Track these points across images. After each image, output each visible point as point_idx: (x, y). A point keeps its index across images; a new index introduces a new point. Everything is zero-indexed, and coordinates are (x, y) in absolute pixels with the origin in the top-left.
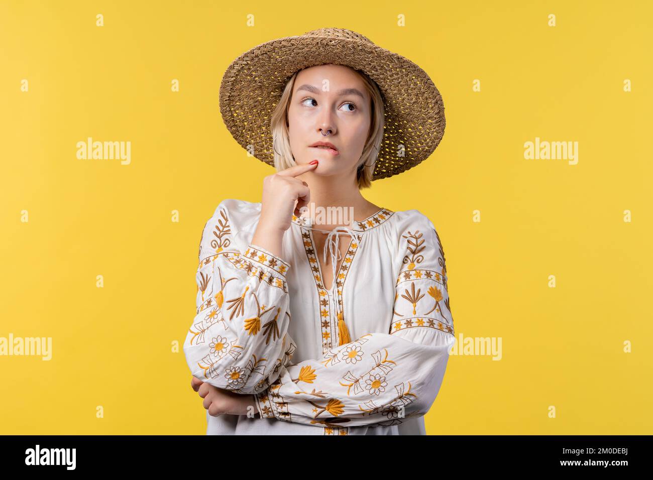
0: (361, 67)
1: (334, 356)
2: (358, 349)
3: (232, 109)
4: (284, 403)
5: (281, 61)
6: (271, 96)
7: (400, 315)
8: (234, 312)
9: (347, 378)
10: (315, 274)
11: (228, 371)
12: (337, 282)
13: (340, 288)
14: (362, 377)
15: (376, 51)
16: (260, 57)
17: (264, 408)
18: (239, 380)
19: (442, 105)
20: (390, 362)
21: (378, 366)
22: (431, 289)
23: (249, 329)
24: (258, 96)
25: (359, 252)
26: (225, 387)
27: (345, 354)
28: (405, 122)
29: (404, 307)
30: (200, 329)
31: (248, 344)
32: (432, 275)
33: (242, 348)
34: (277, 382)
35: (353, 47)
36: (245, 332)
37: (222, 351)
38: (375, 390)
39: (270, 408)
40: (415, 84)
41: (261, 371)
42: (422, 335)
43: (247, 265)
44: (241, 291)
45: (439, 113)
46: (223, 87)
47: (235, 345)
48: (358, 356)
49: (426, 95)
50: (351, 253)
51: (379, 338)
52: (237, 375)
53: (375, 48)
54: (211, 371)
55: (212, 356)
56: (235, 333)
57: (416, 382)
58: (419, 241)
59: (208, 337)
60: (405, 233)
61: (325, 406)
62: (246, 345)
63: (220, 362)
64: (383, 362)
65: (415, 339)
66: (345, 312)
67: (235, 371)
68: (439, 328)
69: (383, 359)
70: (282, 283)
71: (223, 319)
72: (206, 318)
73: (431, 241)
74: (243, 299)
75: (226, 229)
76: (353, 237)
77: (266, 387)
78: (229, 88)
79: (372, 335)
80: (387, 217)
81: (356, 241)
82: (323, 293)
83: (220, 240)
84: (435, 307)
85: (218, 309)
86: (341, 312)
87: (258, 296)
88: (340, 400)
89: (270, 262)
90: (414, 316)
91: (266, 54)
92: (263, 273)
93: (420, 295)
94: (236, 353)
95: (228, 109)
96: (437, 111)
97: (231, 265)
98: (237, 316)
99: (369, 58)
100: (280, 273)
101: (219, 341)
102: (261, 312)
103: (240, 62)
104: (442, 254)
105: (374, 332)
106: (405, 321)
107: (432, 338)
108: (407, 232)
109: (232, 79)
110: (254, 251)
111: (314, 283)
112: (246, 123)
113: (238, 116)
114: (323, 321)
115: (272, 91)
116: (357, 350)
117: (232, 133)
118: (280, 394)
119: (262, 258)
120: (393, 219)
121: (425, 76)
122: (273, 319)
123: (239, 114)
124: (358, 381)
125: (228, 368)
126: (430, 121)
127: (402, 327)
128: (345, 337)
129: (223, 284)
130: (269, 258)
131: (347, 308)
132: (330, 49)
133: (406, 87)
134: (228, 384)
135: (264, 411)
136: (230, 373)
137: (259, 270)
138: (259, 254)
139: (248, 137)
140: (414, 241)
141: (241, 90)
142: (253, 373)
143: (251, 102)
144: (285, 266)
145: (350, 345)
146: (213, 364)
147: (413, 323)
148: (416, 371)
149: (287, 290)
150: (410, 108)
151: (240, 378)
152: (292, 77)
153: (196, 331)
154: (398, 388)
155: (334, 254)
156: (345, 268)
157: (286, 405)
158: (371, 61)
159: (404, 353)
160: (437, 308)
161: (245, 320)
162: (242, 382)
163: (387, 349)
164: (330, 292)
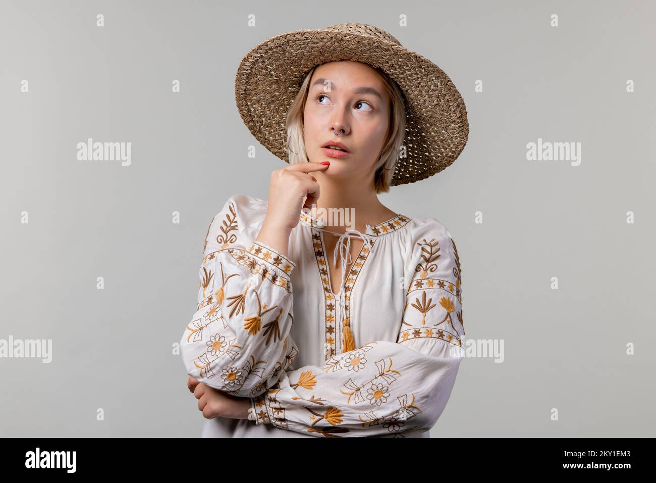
0: (380, 65)
1: (336, 363)
2: (362, 356)
3: (249, 104)
4: (281, 409)
5: (297, 55)
6: (288, 91)
7: (408, 325)
8: (234, 310)
9: (348, 386)
10: (323, 276)
11: (225, 371)
12: (345, 287)
13: (348, 293)
14: (364, 386)
15: (393, 49)
16: (274, 50)
17: (259, 412)
18: (236, 381)
19: (464, 108)
20: (393, 371)
21: (381, 376)
22: (444, 299)
23: (249, 328)
24: (275, 91)
25: (370, 256)
26: (221, 388)
27: (347, 361)
28: (428, 125)
29: (413, 316)
30: (198, 326)
31: (247, 344)
32: (445, 286)
33: (240, 348)
34: (276, 387)
35: (369, 44)
36: (244, 331)
37: (219, 350)
38: (376, 401)
39: (266, 413)
40: (436, 85)
41: (260, 374)
42: (430, 346)
43: (250, 262)
44: (242, 288)
45: (461, 117)
46: (238, 80)
47: (233, 344)
48: (361, 363)
49: (447, 98)
50: (362, 258)
51: (385, 347)
52: (234, 376)
53: (391, 45)
54: (207, 370)
55: (209, 355)
56: (234, 332)
57: (420, 395)
58: (434, 249)
59: (206, 335)
60: (421, 241)
61: (323, 413)
62: (244, 345)
63: (217, 361)
64: (387, 372)
65: (422, 350)
66: (351, 318)
67: (232, 371)
68: (448, 340)
69: (387, 368)
70: (286, 282)
71: (222, 317)
72: (205, 316)
73: (447, 251)
74: (244, 296)
75: (233, 225)
76: (365, 242)
77: (263, 390)
78: (244, 81)
79: (377, 343)
80: (403, 224)
81: (369, 246)
82: (329, 297)
83: (227, 235)
84: (446, 318)
85: (218, 306)
86: (347, 318)
87: (260, 294)
88: (339, 408)
89: (275, 259)
90: (422, 326)
91: (280, 47)
92: (267, 271)
93: (431, 305)
94: (233, 353)
95: (244, 103)
96: (459, 115)
97: (233, 260)
98: (237, 314)
99: (386, 56)
100: (285, 272)
101: (217, 339)
102: (263, 311)
103: (254, 54)
104: (458, 265)
105: (381, 340)
106: (413, 331)
107: (440, 349)
108: (422, 240)
109: (247, 72)
110: (259, 248)
111: (321, 286)
112: (264, 119)
113: (255, 111)
114: (328, 326)
115: (289, 86)
116: (360, 357)
117: (250, 128)
118: (277, 399)
119: (267, 255)
120: (409, 226)
121: (445, 77)
122: (274, 319)
123: (256, 109)
124: (359, 389)
125: (225, 368)
126: (453, 125)
127: (409, 337)
128: (350, 344)
129: (225, 280)
130: (274, 256)
131: (354, 314)
132: (346, 44)
133: (427, 88)
134: (224, 385)
135: (261, 416)
136: (227, 373)
137: (263, 267)
138: (264, 251)
139: (267, 133)
140: (428, 249)
141: (257, 84)
142: (250, 375)
143: (268, 96)
144: (290, 265)
145: (354, 352)
146: (210, 363)
147: (421, 333)
148: (421, 383)
149: (291, 290)
150: (432, 111)
151: (237, 380)
152: (309, 72)
153: (194, 328)
154: (401, 399)
155: (345, 258)
156: (354, 273)
157: (283, 411)
158: (388, 59)
159: (409, 363)
160: (448, 319)
161: (244, 318)
162: (238, 383)
163: (391, 358)
164: (337, 297)
